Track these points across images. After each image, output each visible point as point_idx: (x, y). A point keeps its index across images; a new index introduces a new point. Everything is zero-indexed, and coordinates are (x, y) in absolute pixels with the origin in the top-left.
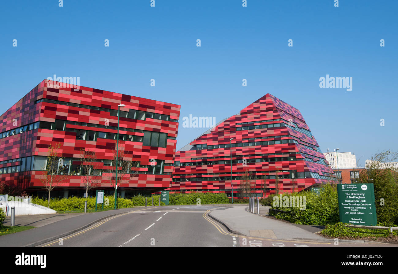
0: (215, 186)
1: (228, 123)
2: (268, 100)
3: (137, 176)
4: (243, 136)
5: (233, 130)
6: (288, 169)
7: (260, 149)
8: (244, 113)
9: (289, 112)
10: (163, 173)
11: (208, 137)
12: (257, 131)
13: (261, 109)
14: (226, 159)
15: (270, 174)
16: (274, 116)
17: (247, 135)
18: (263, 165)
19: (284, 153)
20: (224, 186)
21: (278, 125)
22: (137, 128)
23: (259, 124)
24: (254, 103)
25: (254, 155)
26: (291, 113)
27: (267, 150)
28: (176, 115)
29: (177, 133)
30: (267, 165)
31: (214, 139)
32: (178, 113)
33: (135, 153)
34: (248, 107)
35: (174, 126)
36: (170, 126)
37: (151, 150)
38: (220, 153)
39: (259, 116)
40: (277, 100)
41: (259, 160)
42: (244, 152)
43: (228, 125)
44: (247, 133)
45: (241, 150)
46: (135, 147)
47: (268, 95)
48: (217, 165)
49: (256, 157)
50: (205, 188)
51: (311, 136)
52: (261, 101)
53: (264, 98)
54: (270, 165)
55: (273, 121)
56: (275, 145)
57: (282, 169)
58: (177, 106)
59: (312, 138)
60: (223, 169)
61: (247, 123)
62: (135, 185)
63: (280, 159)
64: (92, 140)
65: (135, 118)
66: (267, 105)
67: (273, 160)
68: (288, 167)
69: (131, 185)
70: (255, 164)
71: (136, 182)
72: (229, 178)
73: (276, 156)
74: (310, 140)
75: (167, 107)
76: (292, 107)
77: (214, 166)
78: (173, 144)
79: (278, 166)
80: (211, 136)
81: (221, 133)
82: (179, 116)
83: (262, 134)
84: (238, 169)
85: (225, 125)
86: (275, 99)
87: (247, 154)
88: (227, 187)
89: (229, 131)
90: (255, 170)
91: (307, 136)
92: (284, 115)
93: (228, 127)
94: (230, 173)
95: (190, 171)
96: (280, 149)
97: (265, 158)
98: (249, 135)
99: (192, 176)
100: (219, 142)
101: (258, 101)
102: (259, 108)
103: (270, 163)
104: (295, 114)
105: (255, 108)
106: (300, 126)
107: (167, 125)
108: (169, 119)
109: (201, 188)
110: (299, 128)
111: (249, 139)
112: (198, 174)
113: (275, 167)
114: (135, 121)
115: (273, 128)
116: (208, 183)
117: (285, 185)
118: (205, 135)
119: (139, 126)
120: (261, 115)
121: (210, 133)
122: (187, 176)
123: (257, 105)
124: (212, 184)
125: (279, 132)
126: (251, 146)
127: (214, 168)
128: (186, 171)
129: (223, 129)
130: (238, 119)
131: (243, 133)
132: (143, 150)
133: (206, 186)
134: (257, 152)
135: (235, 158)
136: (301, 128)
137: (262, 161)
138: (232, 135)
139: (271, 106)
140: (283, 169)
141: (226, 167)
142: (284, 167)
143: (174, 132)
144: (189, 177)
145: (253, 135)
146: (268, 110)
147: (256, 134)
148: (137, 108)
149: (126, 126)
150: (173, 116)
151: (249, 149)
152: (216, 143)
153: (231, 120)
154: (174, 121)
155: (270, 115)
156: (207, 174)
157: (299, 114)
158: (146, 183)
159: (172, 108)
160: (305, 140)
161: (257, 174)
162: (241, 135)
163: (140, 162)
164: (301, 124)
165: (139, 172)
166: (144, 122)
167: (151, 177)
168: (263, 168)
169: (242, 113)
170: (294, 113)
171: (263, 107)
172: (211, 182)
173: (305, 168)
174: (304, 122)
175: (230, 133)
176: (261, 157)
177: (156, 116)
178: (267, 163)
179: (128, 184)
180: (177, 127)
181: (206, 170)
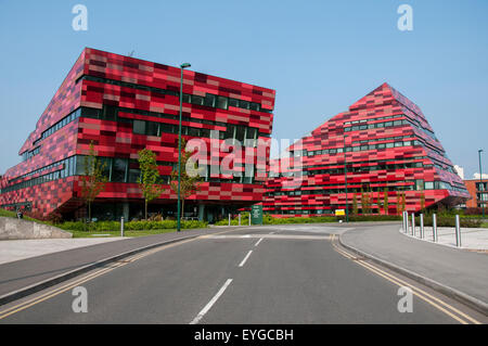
0: (317, 200)
1: (334, 122)
2: (385, 91)
3: (218, 185)
4: (353, 138)
5: (340, 130)
6: (412, 178)
7: (375, 153)
8: (354, 110)
9: (410, 107)
10: (253, 181)
11: (308, 140)
12: (371, 131)
13: (376, 103)
14: (331, 167)
15: (389, 184)
16: (394, 111)
17: (358, 137)
19: (407, 158)
20: (329, 200)
21: (399, 123)
22: (217, 119)
23: (374, 122)
24: (366, 96)
25: (368, 162)
26: (412, 109)
27: (384, 155)
28: (270, 103)
29: (271, 128)
30: (384, 174)
31: (316, 143)
32: (273, 101)
34: (359, 101)
35: (268, 119)
36: (262, 118)
38: (323, 160)
39: (374, 112)
40: (396, 92)
41: (375, 168)
42: (354, 158)
43: (334, 125)
44: (358, 134)
45: (350, 156)
47: (385, 85)
48: (321, 176)
49: (370, 164)
50: (305, 203)
51: (436, 138)
52: (376, 93)
53: (380, 88)
54: (388, 174)
55: (393, 117)
56: (395, 149)
57: (404, 178)
58: (271, 91)
59: (437, 140)
60: (328, 180)
61: (358, 122)
62: (217, 198)
63: (401, 166)
64: (155, 135)
65: (213, 106)
66: (384, 97)
67: (392, 168)
68: (412, 175)
69: (211, 198)
70: (368, 173)
71: (217, 193)
72: (335, 191)
73: (396, 162)
75: (257, 92)
76: (412, 103)
77: (317, 176)
79: (399, 174)
80: (313, 140)
81: (325, 136)
82: (273, 104)
83: (378, 135)
84: (347, 179)
85: (330, 125)
86: (394, 90)
87: (359, 160)
89: (335, 132)
90: (368, 180)
91: (432, 138)
92: (406, 110)
93: (334, 127)
94: (336, 184)
96: (402, 154)
97: (382, 165)
98: (361, 137)
100: (323, 146)
101: (372, 93)
102: (373, 102)
103: (388, 171)
104: (417, 112)
105: (368, 102)
106: (423, 126)
107: (258, 117)
108: (261, 109)
109: (300, 203)
110: (422, 128)
111: (361, 142)
113: (394, 176)
114: (214, 110)
115: (392, 127)
116: (309, 197)
117: (407, 198)
118: (306, 138)
119: (220, 118)
120: (377, 111)
121: (311, 135)
122: (283, 189)
123: (372, 98)
124: (314, 198)
125: (401, 132)
126: (364, 150)
127: (316, 178)
129: (327, 131)
130: (347, 117)
131: (353, 135)
133: (307, 201)
134: (371, 158)
135: (343, 166)
136: (424, 129)
138: (339, 138)
139: (390, 99)
140: (406, 178)
141: (331, 177)
142: (406, 175)
143: (267, 127)
145: (366, 136)
146: (385, 104)
147: (370, 135)
148: (216, 92)
149: (201, 117)
150: (265, 104)
151: (361, 154)
152: (319, 147)
153: (337, 119)
154: (267, 112)
155: (388, 110)
156: (307, 186)
158: (231, 195)
159: (264, 94)
161: (372, 185)
162: (351, 137)
164: (424, 124)
165: (221, 179)
166: (227, 112)
167: (238, 187)
168: (380, 177)
169: (351, 110)
171: (380, 100)
172: (312, 196)
173: (435, 177)
175: (337, 135)
176: (376, 164)
177: (243, 104)
178: (384, 171)
179: (207, 196)
180: (272, 120)
181: (306, 181)
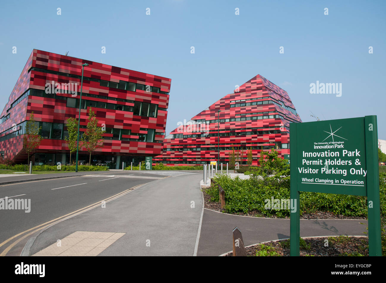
0: (211, 155)
1: (224, 101)
2: (258, 80)
3: (128, 143)
4: (236, 112)
5: (228, 106)
6: (274, 141)
7: (250, 123)
8: (237, 93)
9: (277, 91)
10: (154, 141)
11: (206, 113)
12: (248, 107)
13: (252, 89)
14: (221, 132)
15: (259, 145)
16: (263, 94)
17: (239, 111)
18: (253, 138)
19: (271, 127)
20: (219, 155)
21: (267, 103)
22: (128, 98)
23: (251, 101)
24: (246, 83)
25: (245, 129)
26: (279, 93)
27: (256, 125)
28: (167, 87)
29: (167, 104)
30: (256, 137)
31: (212, 115)
32: (169, 86)
33: (125, 122)
34: (241, 86)
35: (165, 98)
36: (161, 98)
37: (142, 120)
38: (216, 127)
39: (250, 94)
40: (267, 81)
41: (250, 133)
42: (236, 126)
43: (224, 102)
44: (239, 110)
45: (234, 124)
46: (125, 116)
47: (258, 76)
48: (214, 138)
49: (247, 130)
50: (203, 156)
51: (296, 114)
52: (252, 81)
53: (255, 78)
54: (258, 137)
55: (263, 99)
56: (264, 120)
57: (268, 140)
58: (168, 80)
59: (297, 115)
60: (219, 141)
61: (240, 101)
62: (127, 151)
63: (267, 132)
64: (83, 108)
65: (125, 89)
66: (258, 84)
67: (261, 133)
68: (274, 139)
69: (122, 151)
70: (245, 136)
71: (127, 148)
72: (223, 148)
73: (264, 129)
74: (295, 117)
75: (158, 80)
76: (280, 89)
78: (164, 115)
79: (265, 138)
80: (209, 112)
81: (218, 110)
82: (169, 89)
83: (252, 110)
84: (231, 140)
85: (221, 103)
86: (265, 80)
87: (239, 127)
88: (222, 156)
89: (224, 107)
90: (245, 142)
91: (292, 113)
92: (272, 94)
93: (224, 104)
94: (224, 144)
95: (191, 142)
96: (268, 124)
97: (255, 131)
98: (241, 111)
99: (193, 147)
100: (216, 117)
101: (249, 82)
102: (250, 87)
103: (258, 136)
104: (283, 95)
105: (247, 87)
106: (286, 105)
107: (158, 97)
108: (160, 91)
109: (200, 157)
110: (285, 106)
111: (242, 115)
112: (198, 145)
113: (262, 139)
114: (126, 92)
115: (262, 105)
116: (206, 153)
118: (204, 111)
119: (129, 97)
120: (252, 94)
121: (208, 109)
122: (188, 146)
123: (249, 85)
124: (209, 153)
125: (268, 109)
126: (244, 121)
127: (211, 139)
128: (188, 142)
129: (219, 106)
130: (233, 97)
131: (236, 110)
132: (134, 119)
133: (204, 155)
134: (248, 126)
135: (229, 131)
136: (288, 107)
137: (252, 134)
138: (227, 111)
139: (261, 85)
140: (270, 141)
141: (221, 139)
142: (270, 139)
143: (165, 104)
144: (190, 147)
145: (245, 111)
146: (258, 89)
147: (247, 111)
148: (127, 80)
149: (116, 96)
150: (163, 88)
151: (241, 123)
152: (213, 118)
153: (226, 98)
154: (165, 94)
155: (260, 93)
156: (205, 145)
157: (286, 95)
158: (137, 149)
159: (163, 81)
160: (290, 116)
161: (247, 145)
162: (235, 112)
163: (131, 130)
164: (288, 104)
165: (130, 139)
166: (135, 93)
167: (142, 144)
168: (253, 139)
169: (235, 93)
170: (282, 93)
171: (254, 87)
172: (208, 151)
174: (291, 102)
175: (225, 110)
176: (250, 130)
178: (256, 136)
179: (119, 150)
180: (168, 99)
181: (204, 141)
